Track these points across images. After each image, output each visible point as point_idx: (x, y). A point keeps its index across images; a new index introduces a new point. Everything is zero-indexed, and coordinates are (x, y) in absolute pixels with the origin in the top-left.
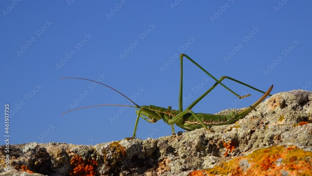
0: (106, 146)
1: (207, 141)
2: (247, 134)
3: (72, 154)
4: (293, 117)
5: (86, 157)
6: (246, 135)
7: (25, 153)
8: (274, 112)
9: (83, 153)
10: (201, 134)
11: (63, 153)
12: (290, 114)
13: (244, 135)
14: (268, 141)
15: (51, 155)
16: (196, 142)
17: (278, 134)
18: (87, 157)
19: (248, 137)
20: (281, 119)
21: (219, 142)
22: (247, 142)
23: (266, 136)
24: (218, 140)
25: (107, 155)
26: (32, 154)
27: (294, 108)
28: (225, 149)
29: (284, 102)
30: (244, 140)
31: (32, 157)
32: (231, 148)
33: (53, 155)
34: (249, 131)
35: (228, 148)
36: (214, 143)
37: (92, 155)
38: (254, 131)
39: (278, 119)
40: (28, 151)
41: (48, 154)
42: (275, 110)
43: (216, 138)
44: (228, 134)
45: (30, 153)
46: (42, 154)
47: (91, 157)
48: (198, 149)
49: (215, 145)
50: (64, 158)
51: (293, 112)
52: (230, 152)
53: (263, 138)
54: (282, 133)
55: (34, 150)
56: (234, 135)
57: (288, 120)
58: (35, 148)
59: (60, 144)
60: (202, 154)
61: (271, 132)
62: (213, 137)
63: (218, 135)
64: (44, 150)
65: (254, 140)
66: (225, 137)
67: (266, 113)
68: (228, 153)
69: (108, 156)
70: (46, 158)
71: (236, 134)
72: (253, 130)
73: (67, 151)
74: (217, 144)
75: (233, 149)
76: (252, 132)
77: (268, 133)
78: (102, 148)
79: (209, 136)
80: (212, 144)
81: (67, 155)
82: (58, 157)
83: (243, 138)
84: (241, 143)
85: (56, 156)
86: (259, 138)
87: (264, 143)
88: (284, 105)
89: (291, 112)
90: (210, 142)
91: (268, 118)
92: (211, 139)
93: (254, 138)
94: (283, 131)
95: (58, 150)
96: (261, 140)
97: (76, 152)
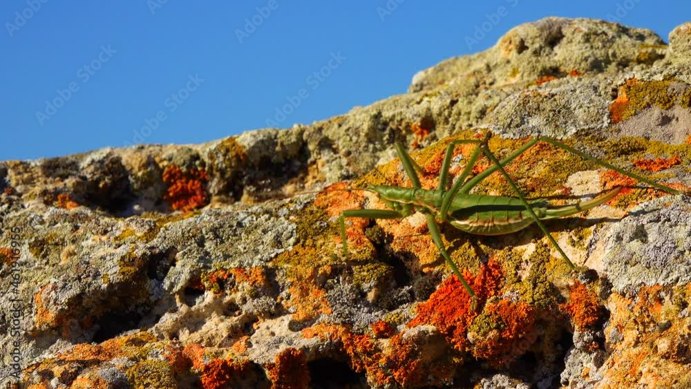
0: (213, 147)
1: (386, 124)
2: (445, 107)
3: (165, 163)
4: (534, 68)
5: (187, 167)
6: (444, 110)
7: (83, 169)
8: (508, 62)
9: (182, 161)
10: (375, 112)
11: (150, 162)
12: (529, 64)
13: (440, 109)
14: (476, 117)
15: (128, 168)
16: (365, 127)
17: (493, 103)
18: (189, 167)
19: (446, 113)
20: (514, 73)
21: (404, 124)
22: (446, 121)
23: (474, 108)
24: (402, 120)
25: (216, 162)
26: (96, 169)
27: (536, 53)
28: (414, 135)
29: (522, 42)
30: (442, 119)
31: (94, 175)
32: (422, 133)
33: (132, 169)
34: (449, 101)
35: (418, 134)
36: (397, 126)
37: (197, 163)
38: (457, 101)
39: (509, 74)
40: (89, 165)
41: (123, 167)
42: (510, 57)
43: (398, 118)
44: (416, 109)
45: (92, 168)
46: (112, 167)
47: (196, 166)
48: (370, 140)
49: (399, 129)
50: (151, 172)
51: (534, 59)
52: (421, 141)
53: (469, 113)
54: (500, 101)
55: (101, 162)
56: (425, 110)
57: (526, 74)
58: (104, 158)
59: (150, 146)
60: (378, 146)
61: (482, 102)
62: (394, 116)
63: (401, 113)
64: (117, 161)
65: (456, 117)
66: (411, 116)
67: (496, 64)
68: (419, 143)
69: (218, 164)
70: (119, 174)
71: (429, 109)
72: (455, 99)
73: (157, 159)
74: (401, 128)
75: (426, 136)
76: (453, 103)
77: (478, 104)
78: (208, 150)
79: (387, 115)
80: (394, 127)
81: (156, 165)
82: (140, 170)
83: (440, 114)
84: (439, 123)
85: (136, 169)
86: (463, 113)
87: (470, 122)
88: (522, 48)
89: (530, 60)
90: (392, 125)
91: (496, 74)
92: (392, 119)
93: (457, 114)
94: (502, 99)
95: (140, 159)
96: (465, 117)
97: (170, 159)
